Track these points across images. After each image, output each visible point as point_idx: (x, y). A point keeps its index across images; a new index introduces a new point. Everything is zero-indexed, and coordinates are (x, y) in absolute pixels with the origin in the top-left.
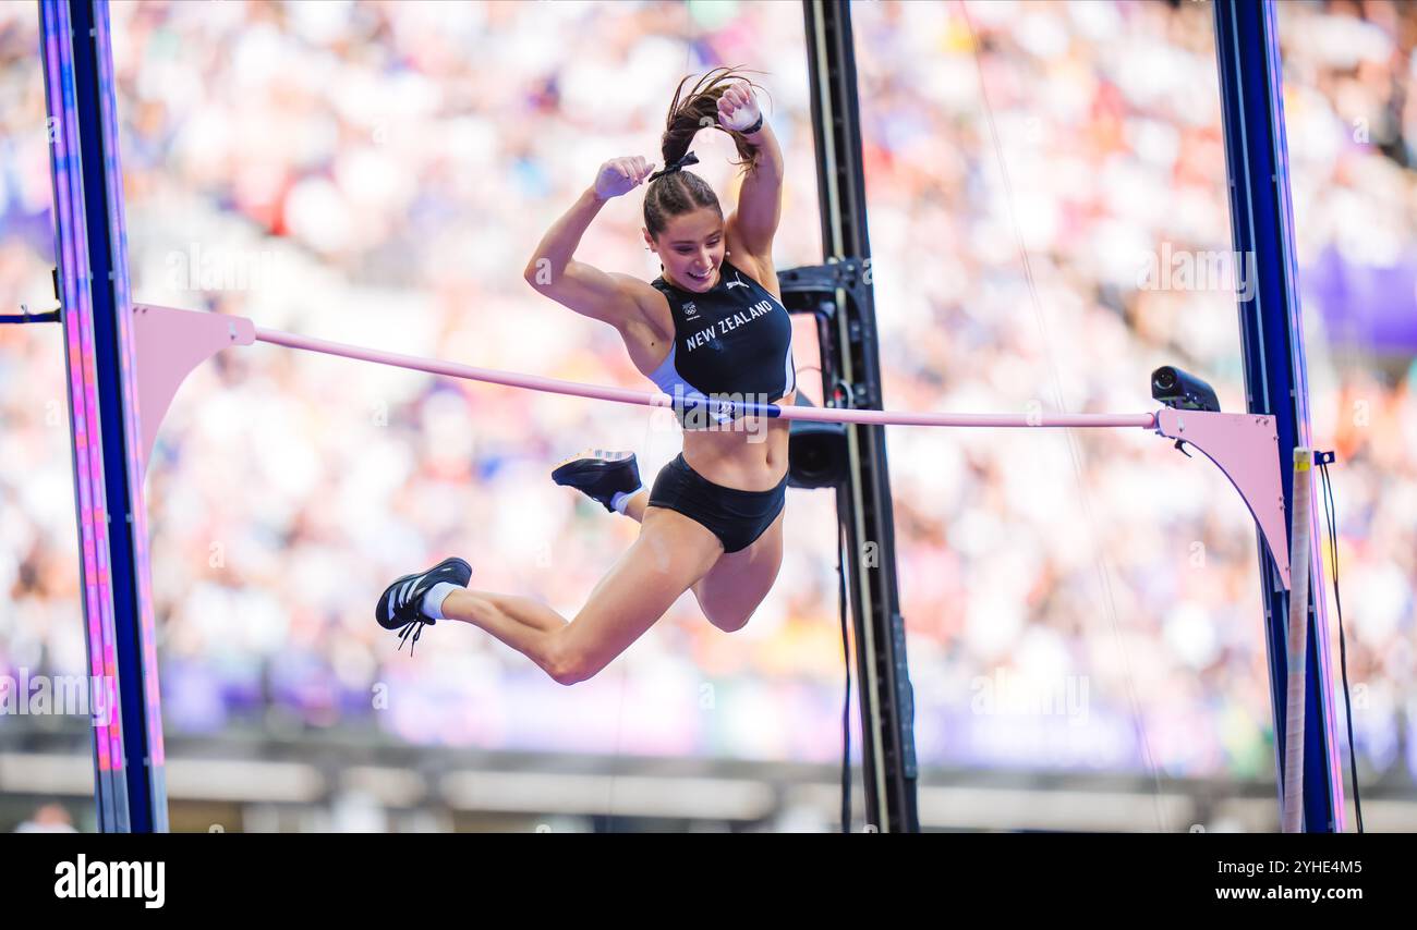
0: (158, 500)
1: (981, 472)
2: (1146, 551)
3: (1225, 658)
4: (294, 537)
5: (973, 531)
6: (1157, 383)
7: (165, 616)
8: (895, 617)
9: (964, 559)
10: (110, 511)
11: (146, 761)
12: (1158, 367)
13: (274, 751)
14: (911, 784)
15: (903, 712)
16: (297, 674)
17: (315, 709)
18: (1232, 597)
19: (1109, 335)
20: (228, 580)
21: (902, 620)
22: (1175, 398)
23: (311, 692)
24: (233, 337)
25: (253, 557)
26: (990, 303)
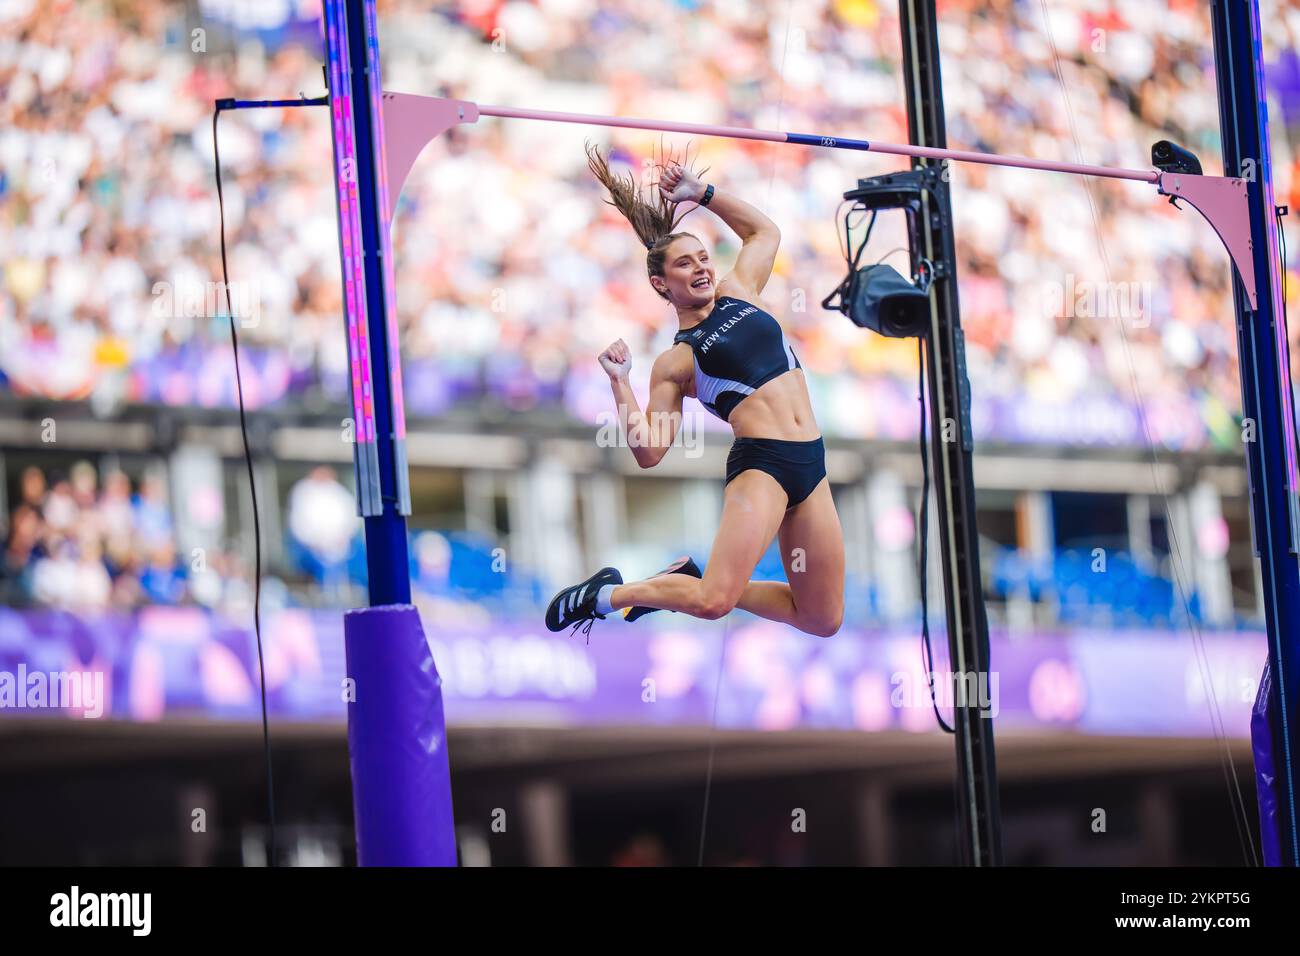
0: (401, 241)
1: (1022, 221)
3: (1207, 360)
4: (501, 269)
5: (1016, 266)
6: (1157, 153)
7: (407, 326)
8: (956, 329)
9: (1009, 286)
10: (365, 248)
11: (392, 436)
12: (1157, 142)
13: (487, 428)
14: (968, 455)
15: (962, 401)
16: (504, 370)
17: (520, 398)
18: (1214, 317)
19: (1120, 120)
20: (455, 301)
21: (962, 332)
22: (1169, 165)
23: (515, 384)
24: (461, 117)
25: (471, 282)
26: (1026, 94)
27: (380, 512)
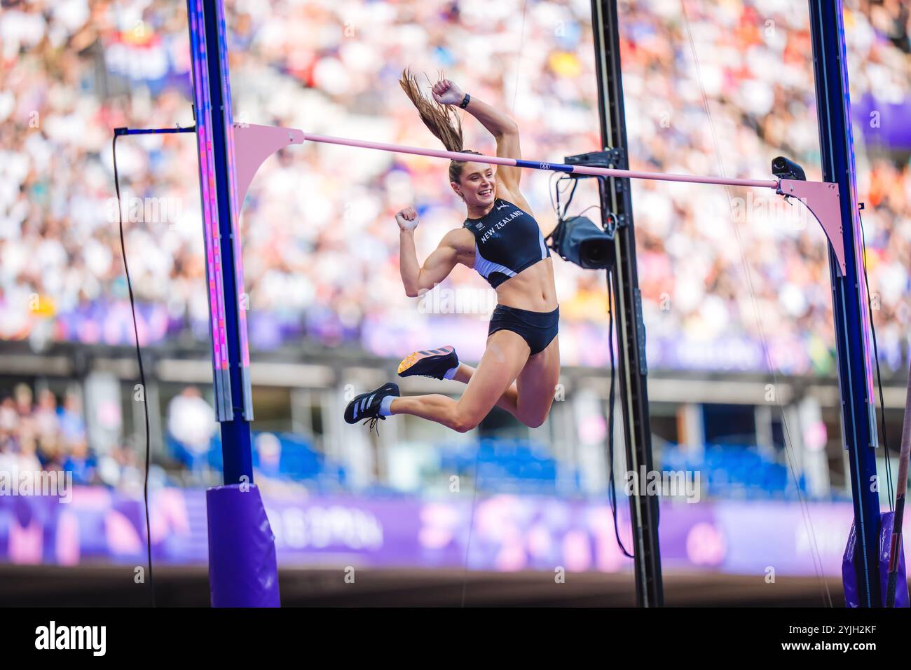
0: (247, 227)
1: (682, 213)
2: (769, 255)
3: (810, 311)
4: (317, 247)
5: (678, 244)
6: (775, 166)
7: (250, 288)
8: (636, 290)
9: (672, 259)
10: (221, 233)
11: (240, 365)
12: (776, 157)
13: (307, 359)
14: (644, 378)
15: (640, 340)
16: (320, 318)
17: (330, 338)
18: (815, 280)
19: (750, 141)
20: (284, 269)
21: (639, 292)
22: (783, 174)
23: (326, 328)
24: (291, 140)
25: (296, 257)
26: (685, 124)
27: (232, 419)
